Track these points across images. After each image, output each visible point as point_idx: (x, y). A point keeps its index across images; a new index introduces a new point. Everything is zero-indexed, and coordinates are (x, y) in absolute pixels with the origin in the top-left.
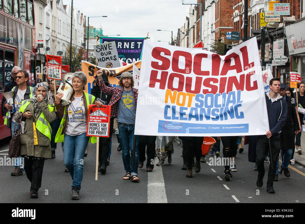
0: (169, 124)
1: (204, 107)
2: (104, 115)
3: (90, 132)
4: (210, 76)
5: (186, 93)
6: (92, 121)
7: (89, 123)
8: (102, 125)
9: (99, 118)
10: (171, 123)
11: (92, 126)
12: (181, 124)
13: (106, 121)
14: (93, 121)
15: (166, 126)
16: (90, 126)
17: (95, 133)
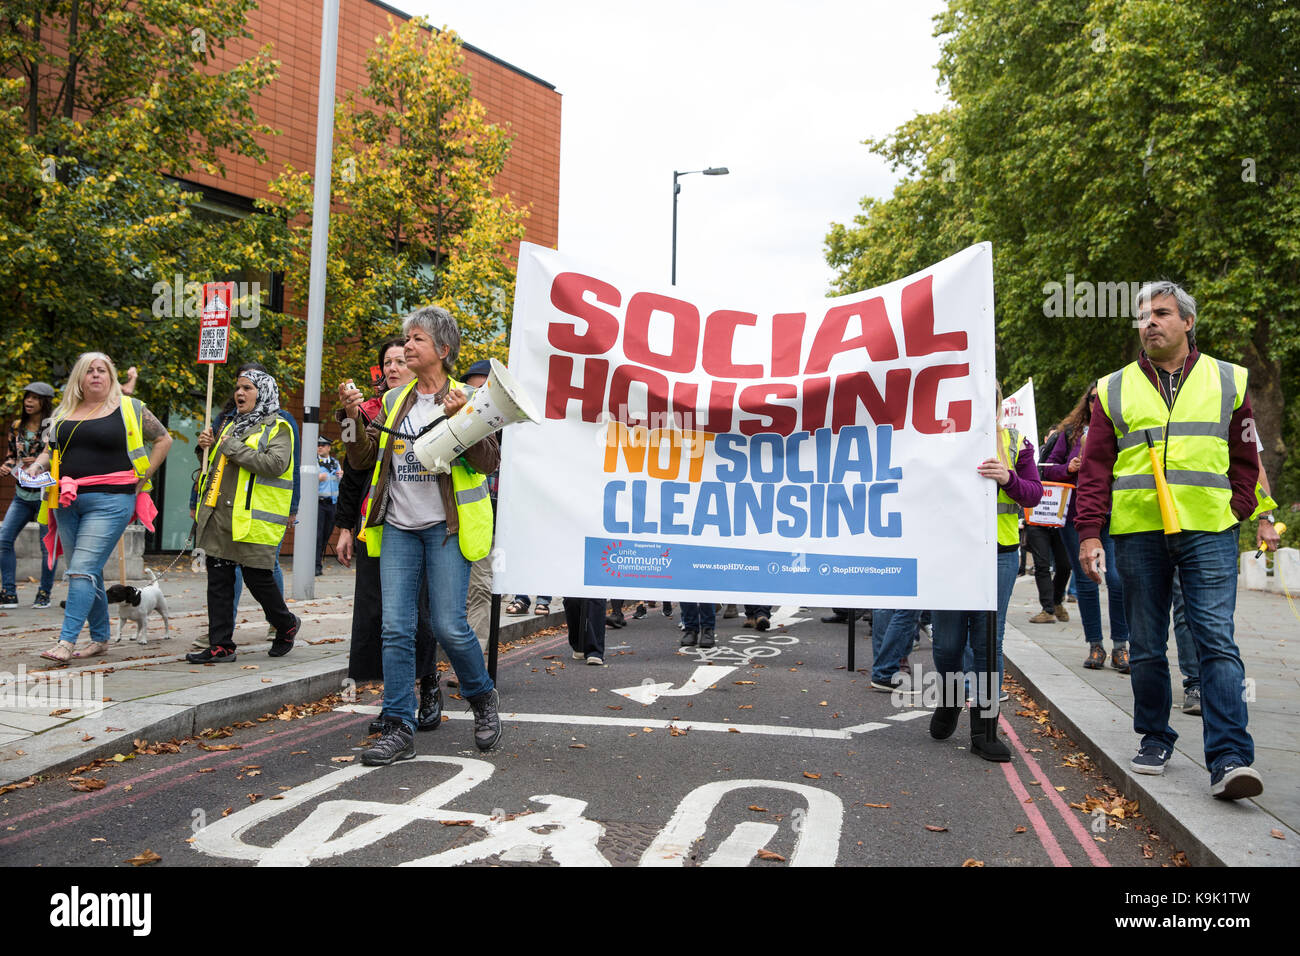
0: (624, 552)
1: (748, 479)
10: (630, 544)
12: (666, 551)
15: (614, 558)
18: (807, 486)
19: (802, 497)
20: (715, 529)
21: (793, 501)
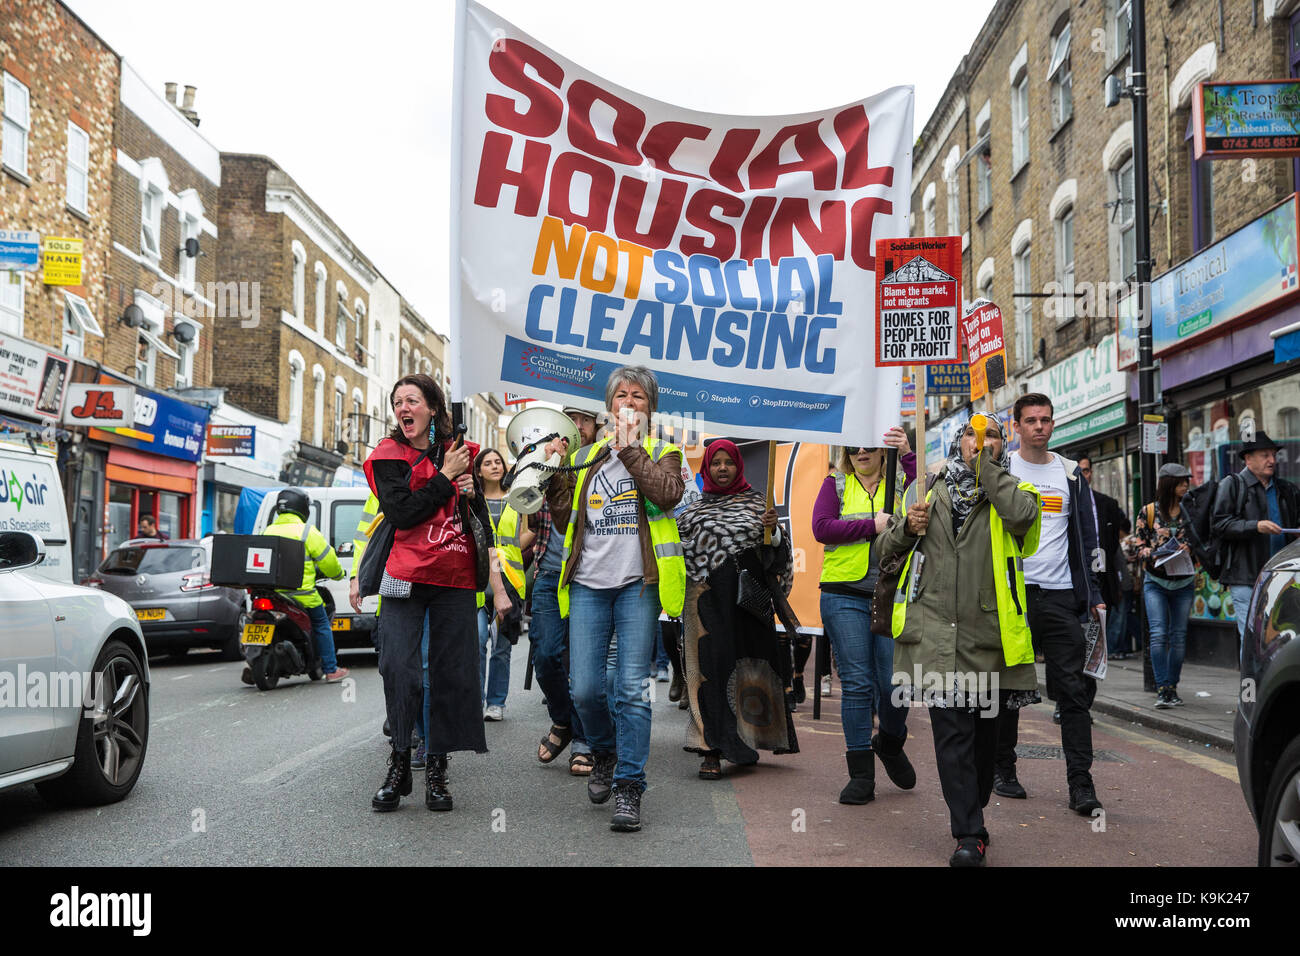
1: (688, 301)
2: (936, 276)
5: (617, 240)
12: (591, 365)
16: (888, 328)
18: (749, 314)
19: (742, 325)
21: (733, 328)
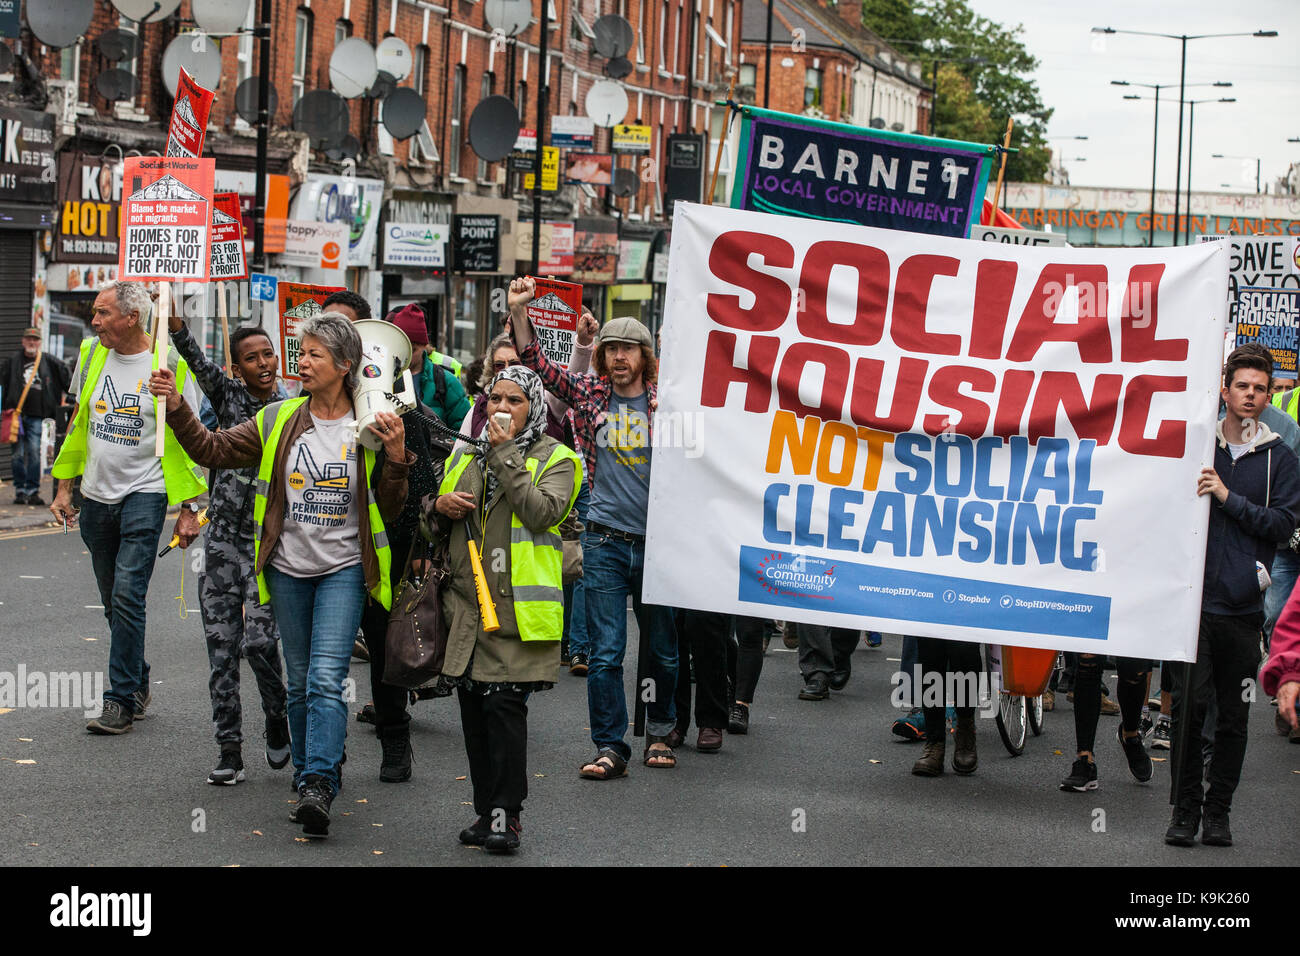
0: (783, 566)
3: (133, 263)
4: (964, 359)
6: (139, 224)
7: (129, 229)
8: (181, 233)
9: (166, 208)
10: (790, 558)
11: (138, 243)
13: (198, 220)
14: (144, 223)
15: (771, 573)
17: (153, 267)
20: (890, 546)
